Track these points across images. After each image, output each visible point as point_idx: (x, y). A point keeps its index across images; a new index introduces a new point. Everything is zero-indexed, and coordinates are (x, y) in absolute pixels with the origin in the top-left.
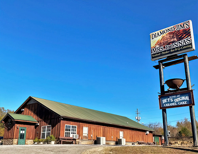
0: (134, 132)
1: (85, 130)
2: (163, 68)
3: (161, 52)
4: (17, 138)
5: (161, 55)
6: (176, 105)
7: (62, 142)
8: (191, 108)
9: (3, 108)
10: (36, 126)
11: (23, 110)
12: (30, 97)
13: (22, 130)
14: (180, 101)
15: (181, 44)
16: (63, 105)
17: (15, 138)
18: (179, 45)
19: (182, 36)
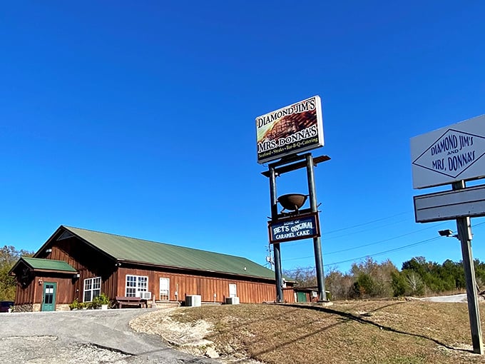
0: (257, 285)
1: (164, 283)
2: (276, 176)
3: (272, 150)
4: (39, 303)
5: (273, 155)
6: (293, 236)
7: (120, 306)
8: (315, 240)
9: (12, 248)
10: (74, 279)
11: (50, 250)
12: (62, 226)
13: (48, 287)
14: (300, 230)
15: (303, 136)
16: (124, 241)
17: (36, 303)
18: (300, 138)
19: (303, 124)
